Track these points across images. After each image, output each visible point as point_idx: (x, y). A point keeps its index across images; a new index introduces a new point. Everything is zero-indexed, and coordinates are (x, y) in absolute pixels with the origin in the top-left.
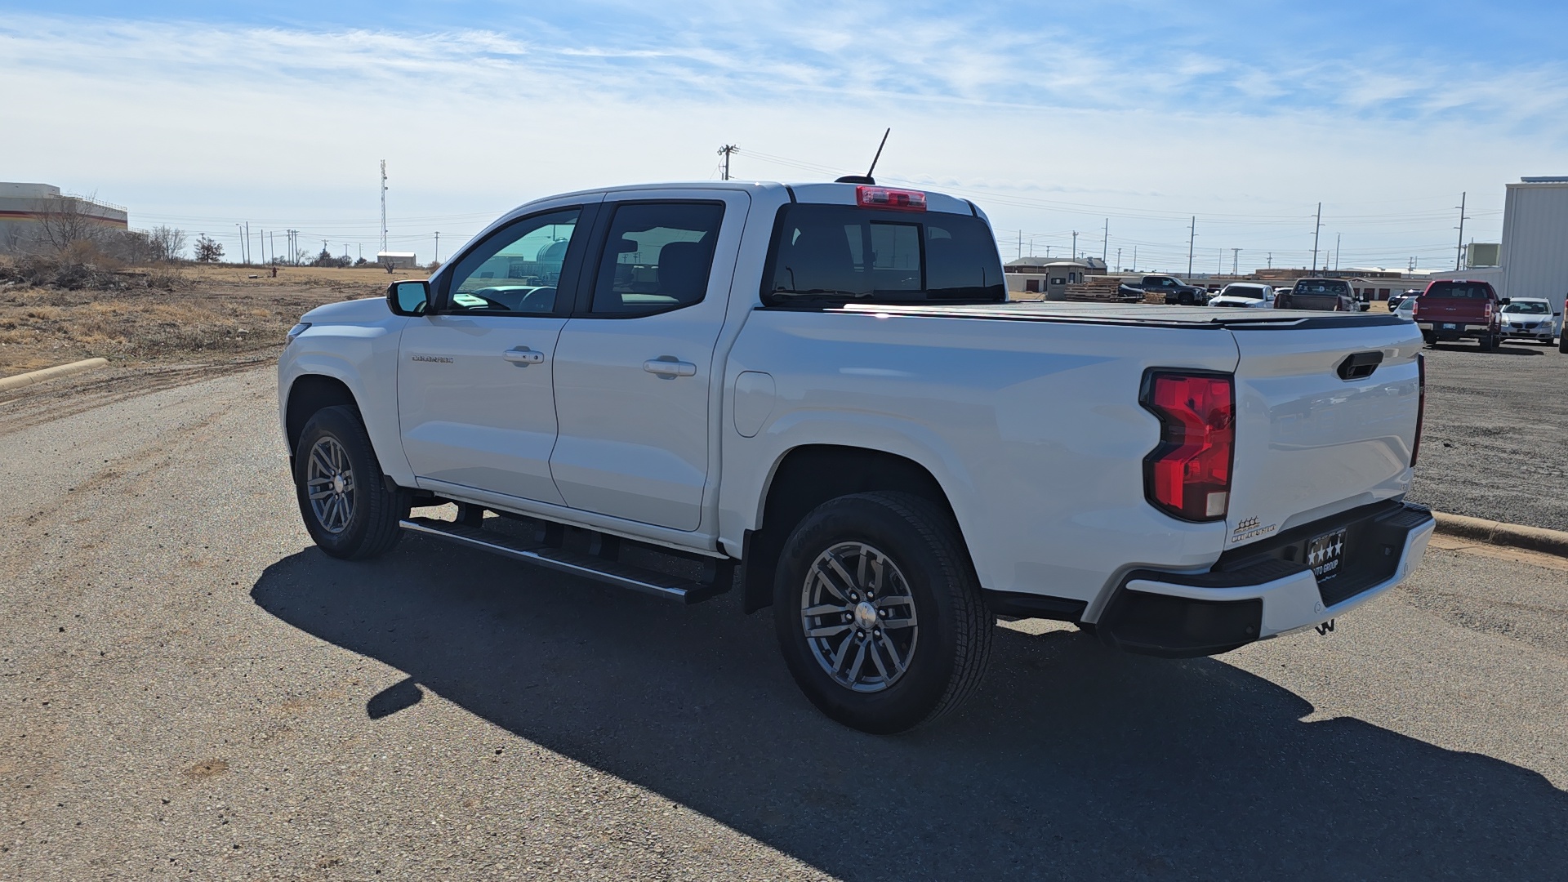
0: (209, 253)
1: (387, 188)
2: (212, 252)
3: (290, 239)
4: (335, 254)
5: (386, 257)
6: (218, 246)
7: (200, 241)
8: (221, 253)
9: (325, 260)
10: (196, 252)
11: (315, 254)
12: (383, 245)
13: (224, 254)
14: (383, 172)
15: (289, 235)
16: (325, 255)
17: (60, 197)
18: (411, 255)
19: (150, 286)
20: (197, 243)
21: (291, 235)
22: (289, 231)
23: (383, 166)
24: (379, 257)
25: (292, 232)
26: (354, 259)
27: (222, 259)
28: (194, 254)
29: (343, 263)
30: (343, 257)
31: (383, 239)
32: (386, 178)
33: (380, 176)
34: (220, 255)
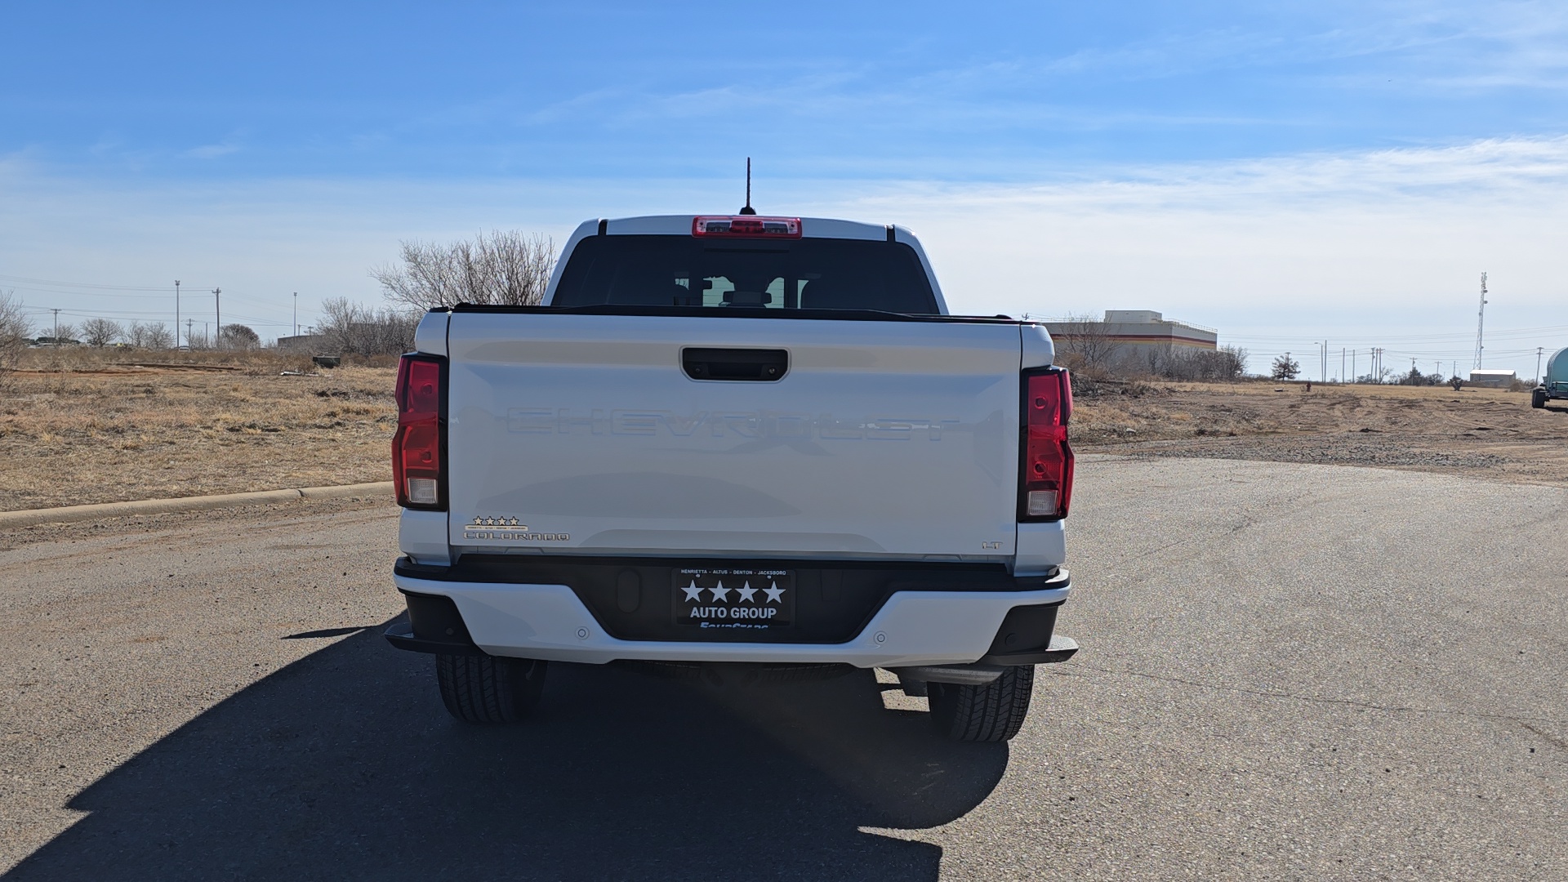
0: (1286, 370)
1: (1486, 302)
2: (1289, 370)
3: (1374, 357)
4: (1425, 373)
5: (1479, 375)
6: (1295, 364)
7: (1278, 360)
8: (1297, 370)
9: (1415, 379)
10: (1274, 371)
11: (1404, 371)
12: (1477, 362)
13: (1299, 372)
14: (1484, 285)
15: (1373, 353)
16: (1414, 373)
17: (1161, 321)
18: (1510, 373)
19: (1123, 393)
20: (1275, 361)
21: (1377, 353)
22: (1373, 349)
23: (1484, 279)
24: (1472, 375)
25: (1377, 350)
26: (1447, 378)
27: (1298, 377)
28: (1272, 372)
29: (1433, 382)
30: (1434, 376)
31: (1478, 356)
32: (1486, 291)
33: (1480, 289)
34: (1295, 372)
